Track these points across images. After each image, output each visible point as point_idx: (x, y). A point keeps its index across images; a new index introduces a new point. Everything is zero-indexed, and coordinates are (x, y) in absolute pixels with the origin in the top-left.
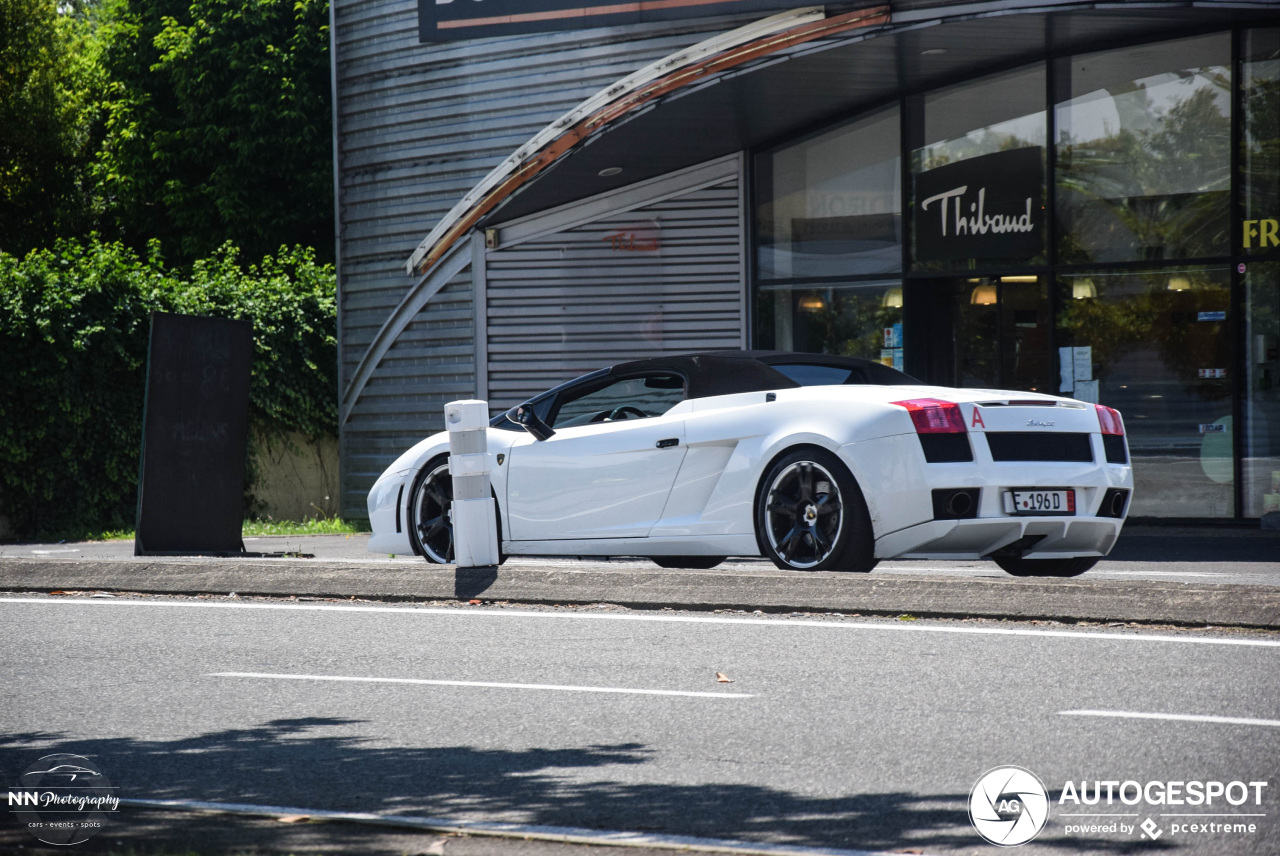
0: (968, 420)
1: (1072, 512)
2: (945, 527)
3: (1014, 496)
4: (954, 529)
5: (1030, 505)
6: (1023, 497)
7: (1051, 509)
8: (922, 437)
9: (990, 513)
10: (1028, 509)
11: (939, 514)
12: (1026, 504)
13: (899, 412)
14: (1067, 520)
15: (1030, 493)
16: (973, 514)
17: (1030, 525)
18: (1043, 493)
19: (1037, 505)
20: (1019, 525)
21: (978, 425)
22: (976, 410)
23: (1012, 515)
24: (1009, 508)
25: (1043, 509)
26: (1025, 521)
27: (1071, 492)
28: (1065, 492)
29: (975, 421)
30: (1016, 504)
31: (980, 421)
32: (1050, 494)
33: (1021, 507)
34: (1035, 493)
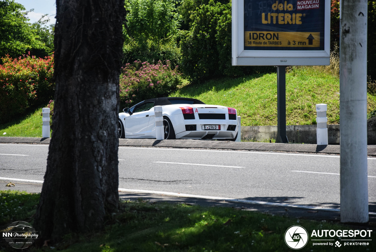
0: (194, 111)
1: (220, 129)
2: (188, 132)
3: (205, 126)
4: (191, 133)
5: (209, 128)
6: (207, 127)
7: (214, 129)
8: (184, 114)
9: (199, 130)
10: (208, 129)
11: (187, 130)
12: (208, 128)
13: (179, 109)
14: (218, 131)
15: (209, 126)
16: (195, 130)
17: (208, 132)
18: (212, 126)
19: (210, 128)
20: (206, 132)
21: (197, 112)
22: (197, 109)
23: (204, 130)
24: (203, 128)
25: (212, 129)
26: (207, 131)
27: (219, 126)
28: (218, 126)
29: (196, 111)
30: (205, 128)
31: (197, 111)
32: (214, 126)
33: (206, 129)
34: (210, 126)
